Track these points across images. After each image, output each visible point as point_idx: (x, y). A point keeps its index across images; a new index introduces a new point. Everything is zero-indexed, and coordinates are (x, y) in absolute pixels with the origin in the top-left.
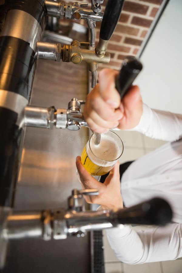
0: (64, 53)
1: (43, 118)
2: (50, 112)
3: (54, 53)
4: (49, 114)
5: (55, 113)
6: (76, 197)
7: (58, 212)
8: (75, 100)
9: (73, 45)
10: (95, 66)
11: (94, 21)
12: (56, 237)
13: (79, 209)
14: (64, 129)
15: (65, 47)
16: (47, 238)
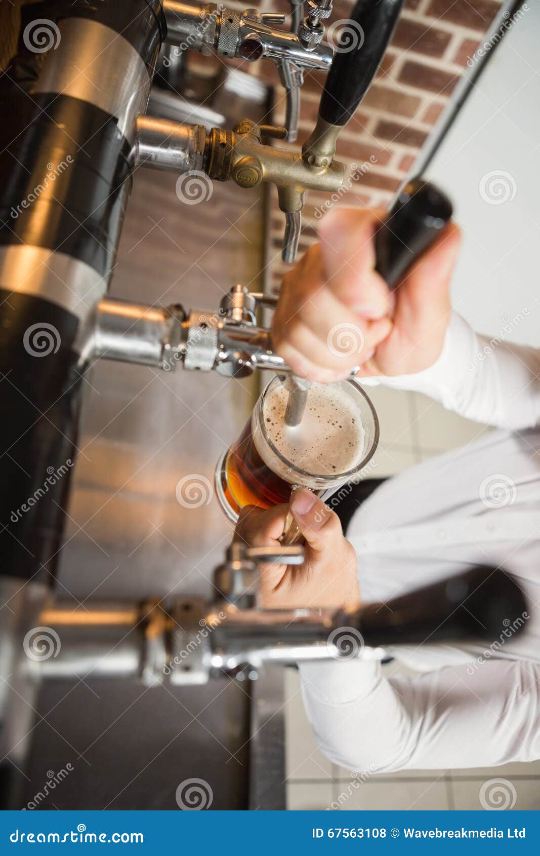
0: (213, 153)
1: (151, 337)
2: (171, 321)
3: (184, 150)
4: (168, 325)
5: (184, 325)
6: (236, 565)
7: (187, 607)
8: (242, 291)
9: (240, 133)
10: (298, 196)
11: (299, 66)
12: (180, 679)
13: (244, 602)
14: (207, 372)
15: (218, 136)
16: (152, 679)
